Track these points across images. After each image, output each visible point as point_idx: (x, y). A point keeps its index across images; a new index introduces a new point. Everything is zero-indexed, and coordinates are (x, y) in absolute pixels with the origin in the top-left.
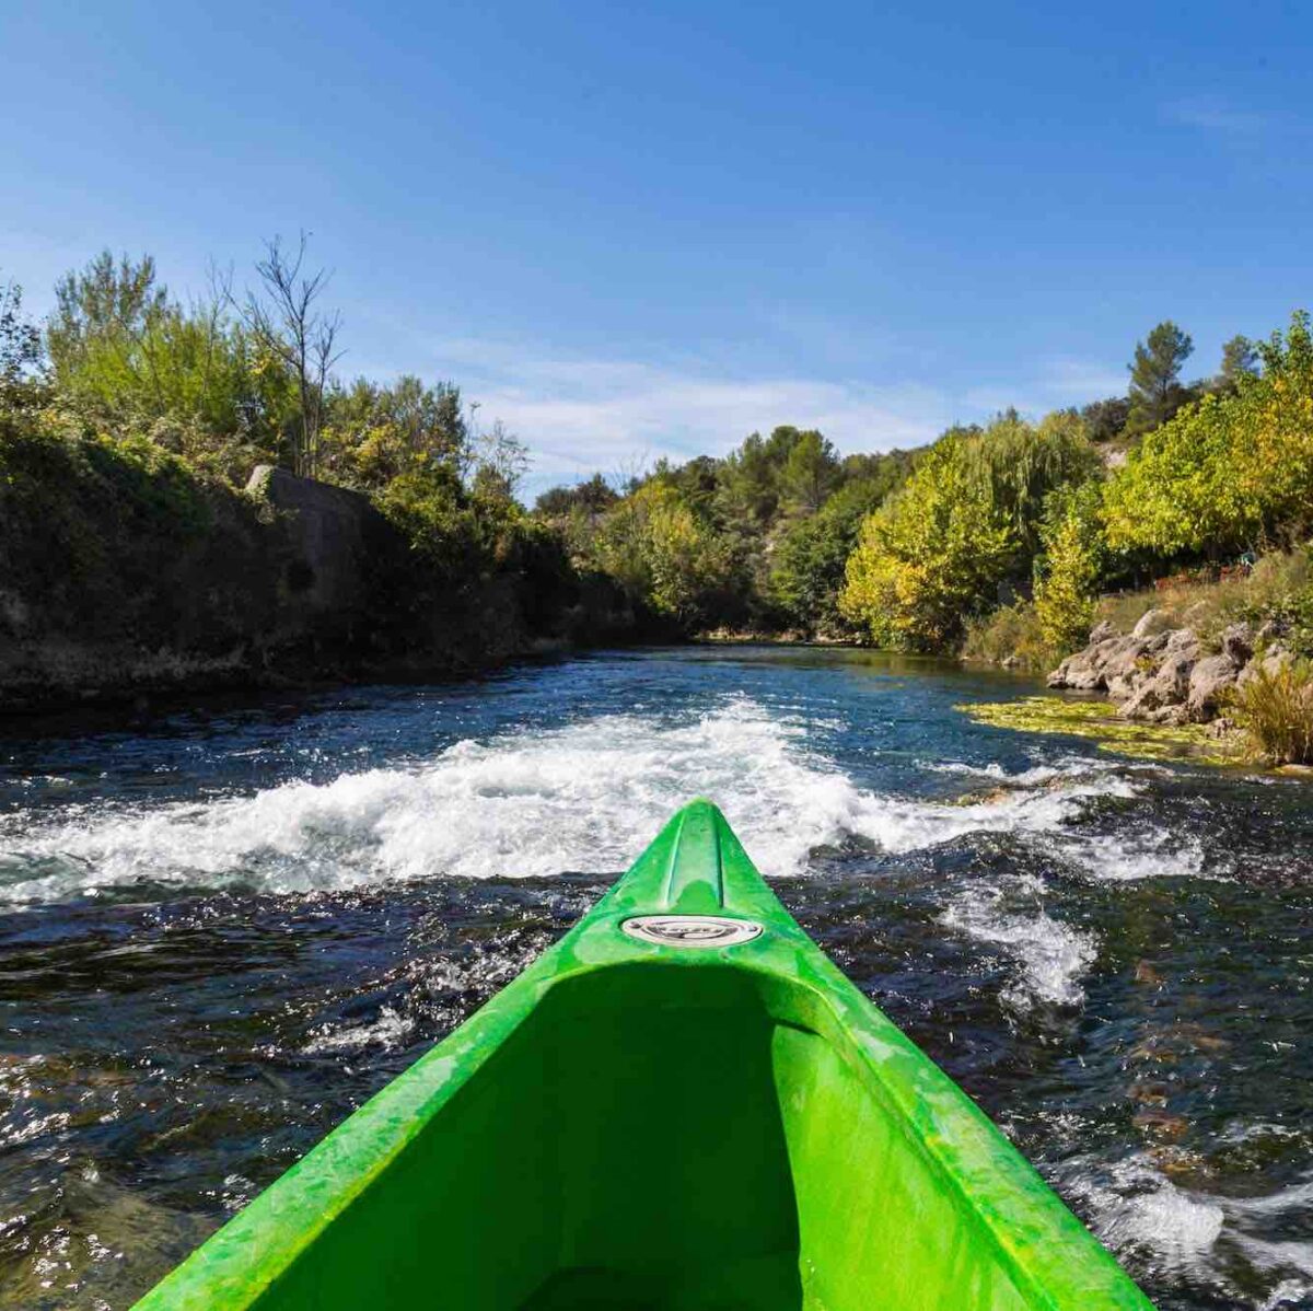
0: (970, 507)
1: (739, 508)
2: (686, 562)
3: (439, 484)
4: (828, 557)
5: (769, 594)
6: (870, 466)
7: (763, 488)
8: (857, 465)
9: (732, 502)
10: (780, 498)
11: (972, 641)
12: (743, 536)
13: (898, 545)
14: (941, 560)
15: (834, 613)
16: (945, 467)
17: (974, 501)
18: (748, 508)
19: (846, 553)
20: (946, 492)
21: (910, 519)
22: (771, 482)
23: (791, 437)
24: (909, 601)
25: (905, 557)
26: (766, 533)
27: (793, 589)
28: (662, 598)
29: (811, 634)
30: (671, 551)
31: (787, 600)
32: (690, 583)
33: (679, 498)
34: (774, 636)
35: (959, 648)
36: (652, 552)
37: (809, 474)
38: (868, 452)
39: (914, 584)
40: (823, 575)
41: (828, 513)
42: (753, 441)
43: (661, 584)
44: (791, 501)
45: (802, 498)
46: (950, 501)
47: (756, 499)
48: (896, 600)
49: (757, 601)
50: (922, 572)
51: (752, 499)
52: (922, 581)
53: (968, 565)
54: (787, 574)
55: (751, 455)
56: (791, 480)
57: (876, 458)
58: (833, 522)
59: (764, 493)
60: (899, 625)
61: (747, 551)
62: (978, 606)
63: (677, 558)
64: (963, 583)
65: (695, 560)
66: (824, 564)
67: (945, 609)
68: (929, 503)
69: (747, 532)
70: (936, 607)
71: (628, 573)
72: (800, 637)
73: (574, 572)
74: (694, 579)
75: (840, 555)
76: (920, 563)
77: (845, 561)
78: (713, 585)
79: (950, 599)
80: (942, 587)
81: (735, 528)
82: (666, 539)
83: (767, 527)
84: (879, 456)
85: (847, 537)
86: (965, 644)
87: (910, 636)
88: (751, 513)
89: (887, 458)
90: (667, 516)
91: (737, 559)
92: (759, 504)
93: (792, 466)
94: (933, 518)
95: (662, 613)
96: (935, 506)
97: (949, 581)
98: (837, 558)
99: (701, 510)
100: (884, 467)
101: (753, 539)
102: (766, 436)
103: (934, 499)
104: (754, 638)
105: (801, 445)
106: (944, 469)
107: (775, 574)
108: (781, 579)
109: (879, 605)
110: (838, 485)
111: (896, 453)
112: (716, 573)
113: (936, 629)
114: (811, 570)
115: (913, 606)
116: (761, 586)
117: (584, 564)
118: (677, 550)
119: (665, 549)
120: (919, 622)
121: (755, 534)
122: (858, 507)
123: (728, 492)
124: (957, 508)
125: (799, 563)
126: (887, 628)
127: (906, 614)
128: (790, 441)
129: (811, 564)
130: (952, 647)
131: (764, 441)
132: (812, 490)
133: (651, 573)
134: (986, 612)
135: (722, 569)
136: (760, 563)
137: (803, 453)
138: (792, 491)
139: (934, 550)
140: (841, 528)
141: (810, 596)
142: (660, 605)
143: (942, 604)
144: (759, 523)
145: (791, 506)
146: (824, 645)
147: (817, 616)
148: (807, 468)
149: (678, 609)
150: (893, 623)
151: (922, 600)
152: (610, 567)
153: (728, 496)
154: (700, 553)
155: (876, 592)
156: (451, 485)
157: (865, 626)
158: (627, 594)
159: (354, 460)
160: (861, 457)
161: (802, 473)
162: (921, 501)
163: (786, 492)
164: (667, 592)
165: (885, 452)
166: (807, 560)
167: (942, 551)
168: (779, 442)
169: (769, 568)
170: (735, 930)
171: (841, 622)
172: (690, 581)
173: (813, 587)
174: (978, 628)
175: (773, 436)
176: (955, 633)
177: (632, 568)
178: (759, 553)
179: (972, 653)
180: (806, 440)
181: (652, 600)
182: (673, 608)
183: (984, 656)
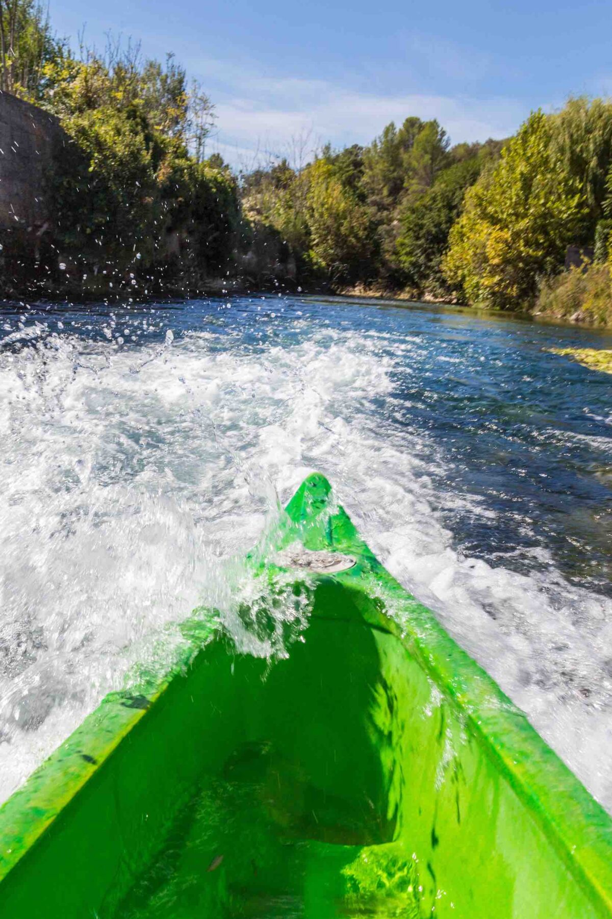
0: (549, 176)
1: (377, 187)
2: (336, 225)
3: (128, 118)
4: (437, 225)
5: (394, 257)
6: (471, 152)
7: (394, 171)
8: (461, 151)
9: (373, 182)
10: (406, 177)
11: (542, 300)
12: (379, 210)
13: (491, 209)
14: (523, 224)
15: (438, 275)
16: (534, 137)
17: (553, 170)
18: (384, 186)
19: (451, 221)
20: (532, 160)
21: (501, 186)
22: (400, 165)
23: (417, 125)
24: (496, 261)
25: (494, 220)
26: (394, 208)
27: (409, 254)
28: (317, 256)
29: (421, 294)
30: (326, 216)
31: (406, 262)
32: (337, 245)
33: (335, 174)
34: (395, 294)
35: (532, 306)
36: (312, 216)
37: (427, 157)
38: (470, 141)
39: (501, 245)
40: (432, 242)
41: (438, 187)
42: (390, 129)
43: (317, 245)
44: (414, 181)
45: (421, 178)
46: (534, 169)
47: (389, 180)
48: (486, 260)
49: (384, 263)
50: (507, 235)
51: (386, 179)
52: (506, 242)
53: (544, 230)
54: (406, 241)
55: (387, 141)
56: (415, 164)
57: (476, 147)
58: (442, 194)
59: (395, 174)
60: (486, 283)
61: (381, 222)
62: (549, 268)
63: (329, 222)
64: (538, 246)
65: (342, 225)
66: (434, 230)
67: (523, 270)
68: (518, 171)
69: (381, 207)
70: (515, 267)
71: (292, 230)
72: (412, 296)
73: (248, 223)
74: (340, 240)
75: (446, 222)
76: (507, 226)
77: (449, 228)
78: (353, 247)
79: (527, 260)
80: (522, 249)
81: (374, 203)
82: (323, 205)
83: (395, 203)
84: (478, 144)
85: (452, 208)
86: (538, 303)
87: (493, 294)
88: (385, 192)
89: (484, 146)
90: (324, 186)
91: (372, 227)
92: (391, 184)
93: (415, 151)
94: (519, 184)
95: (315, 267)
96: (522, 174)
97: (527, 244)
98: (444, 226)
99: (349, 182)
100: (481, 153)
101: (385, 213)
102: (399, 126)
103: (522, 168)
104: (382, 296)
105: (423, 133)
106: (533, 138)
107: (399, 240)
108: (402, 244)
109: (472, 265)
110: (448, 166)
111: (490, 142)
112: (356, 236)
113: (514, 289)
114: (424, 236)
115: (498, 266)
116: (388, 251)
117: (258, 218)
118: (330, 215)
119: (322, 215)
120: (501, 280)
121: (387, 209)
122: (462, 182)
123: (370, 173)
124: (538, 177)
125: (416, 230)
126: (477, 286)
127: (492, 273)
128: (415, 130)
129: (424, 231)
130: (526, 304)
131: (397, 130)
132: (429, 171)
133: (308, 233)
134: (556, 272)
135: (361, 233)
136: (389, 233)
137: (424, 138)
138: (415, 171)
139: (517, 215)
140: (448, 200)
141: (422, 259)
142: (315, 260)
143: (521, 265)
144: (390, 199)
145: (413, 185)
146: (429, 302)
147: (426, 277)
148: (426, 152)
149: (328, 265)
150: (482, 281)
151: (506, 261)
152: (279, 224)
153: (370, 177)
154: (345, 219)
155: (471, 252)
156: (139, 120)
157: (459, 287)
158: (290, 248)
159: (68, 95)
160: (465, 145)
161: (422, 156)
162: (512, 169)
163: (410, 173)
164: (320, 249)
165: (482, 141)
166: (421, 227)
167: (525, 216)
168: (407, 131)
169: (395, 237)
170: (339, 562)
171: (443, 282)
172: (337, 242)
173: (424, 251)
174: (550, 287)
175: (404, 125)
176: (530, 291)
177: (295, 226)
178: (389, 225)
179: (543, 309)
180: (427, 127)
181: (309, 256)
182: (324, 264)
183: (553, 312)
